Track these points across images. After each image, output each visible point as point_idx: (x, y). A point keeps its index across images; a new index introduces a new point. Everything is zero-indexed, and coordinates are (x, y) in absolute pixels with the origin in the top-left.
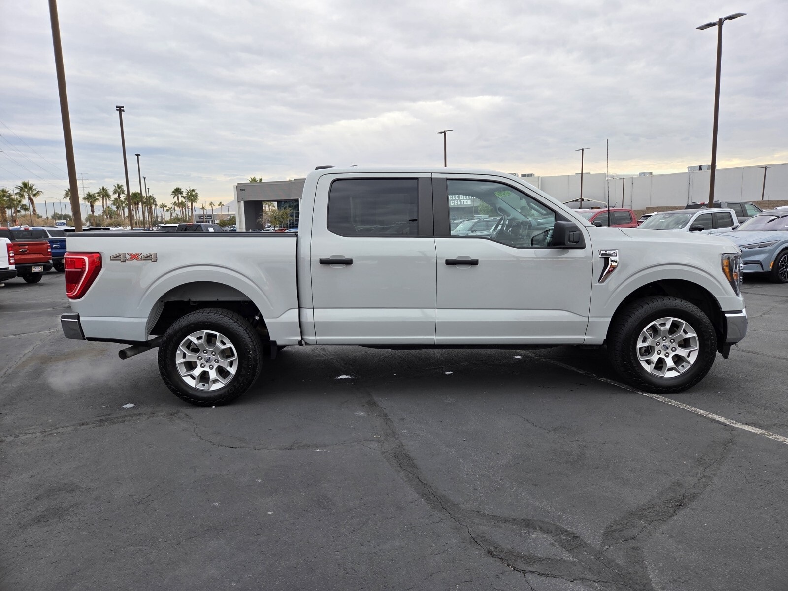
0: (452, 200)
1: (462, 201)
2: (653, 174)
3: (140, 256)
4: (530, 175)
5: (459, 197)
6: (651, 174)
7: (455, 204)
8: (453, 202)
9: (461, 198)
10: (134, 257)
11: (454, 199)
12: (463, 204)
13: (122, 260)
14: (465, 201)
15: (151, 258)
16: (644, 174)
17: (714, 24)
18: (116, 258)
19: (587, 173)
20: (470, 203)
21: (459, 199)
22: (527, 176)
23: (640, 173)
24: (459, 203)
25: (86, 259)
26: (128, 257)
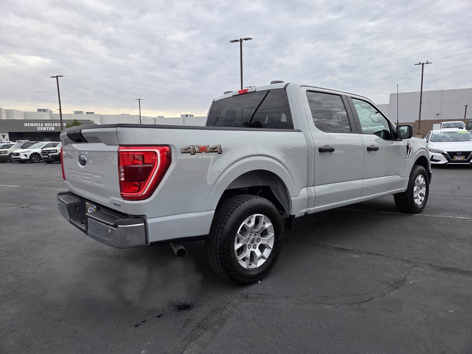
0: (38, 126)
1: (47, 128)
2: (165, 117)
3: (208, 149)
4: (92, 113)
5: (44, 125)
6: (163, 117)
7: (41, 129)
8: (39, 128)
9: (45, 126)
10: (203, 150)
11: (40, 126)
12: (48, 129)
13: (192, 153)
14: (50, 128)
15: (217, 150)
16: (160, 117)
17: (236, 41)
18: (186, 151)
19: (128, 114)
20: (54, 129)
21: (44, 126)
22: (90, 113)
23: (158, 116)
24: (45, 129)
25: (158, 151)
26: (197, 149)
